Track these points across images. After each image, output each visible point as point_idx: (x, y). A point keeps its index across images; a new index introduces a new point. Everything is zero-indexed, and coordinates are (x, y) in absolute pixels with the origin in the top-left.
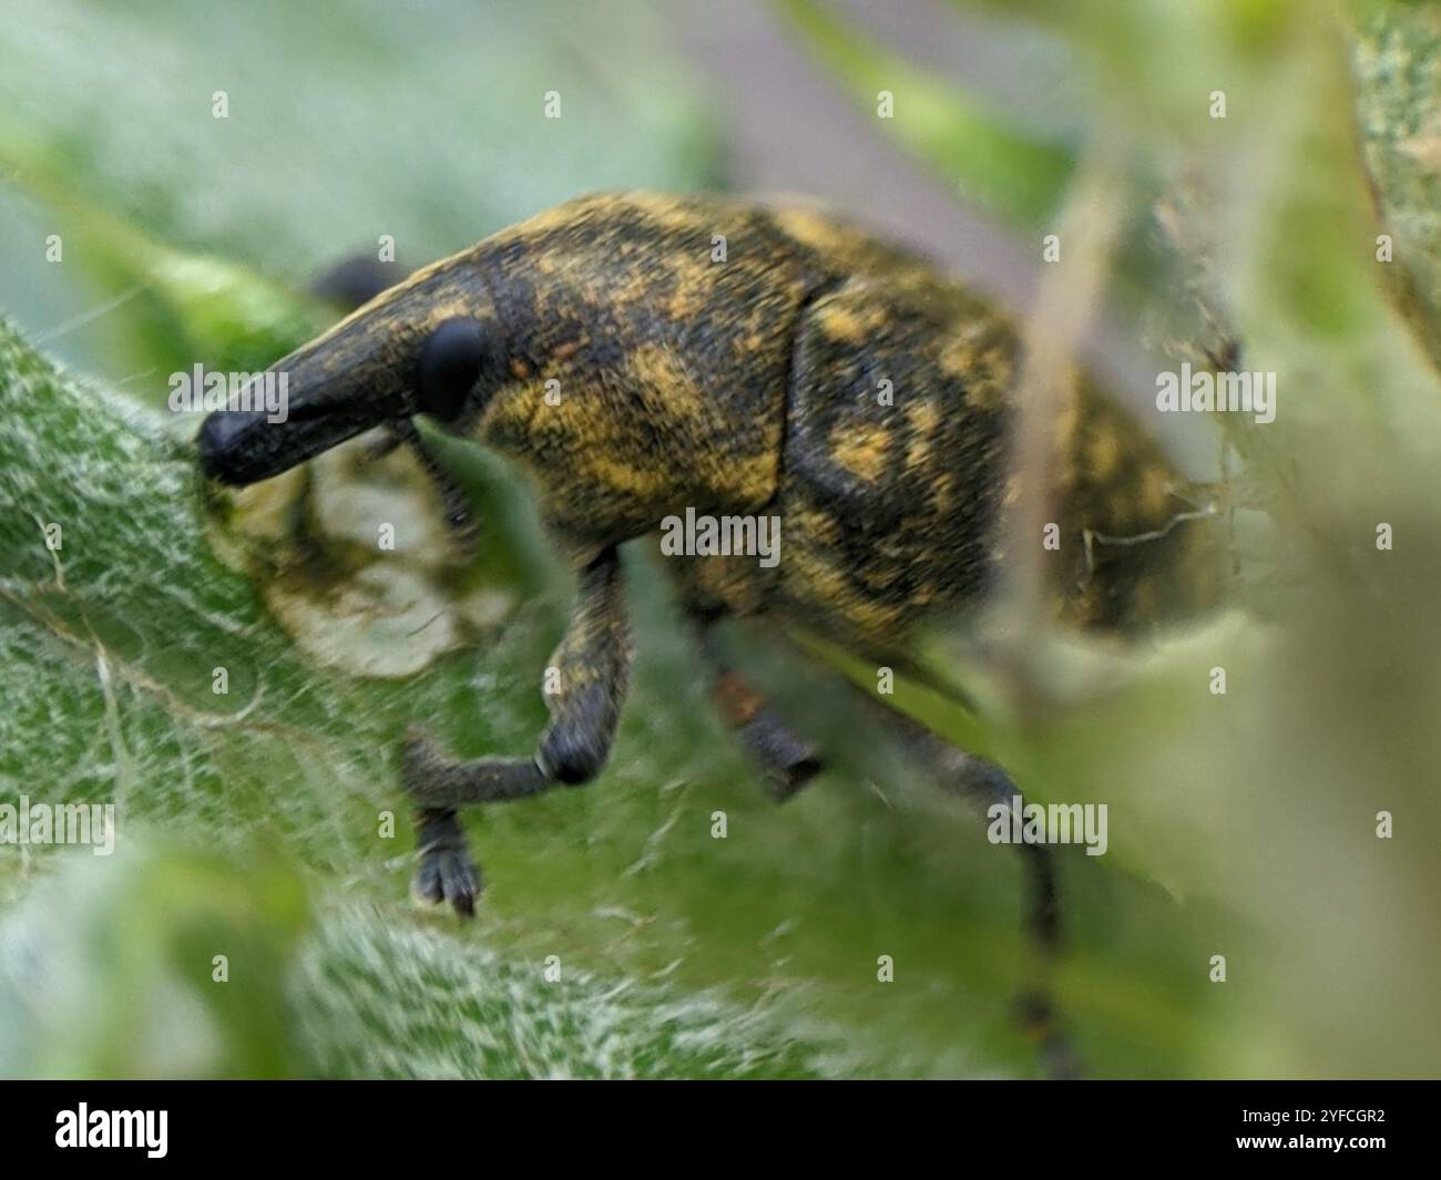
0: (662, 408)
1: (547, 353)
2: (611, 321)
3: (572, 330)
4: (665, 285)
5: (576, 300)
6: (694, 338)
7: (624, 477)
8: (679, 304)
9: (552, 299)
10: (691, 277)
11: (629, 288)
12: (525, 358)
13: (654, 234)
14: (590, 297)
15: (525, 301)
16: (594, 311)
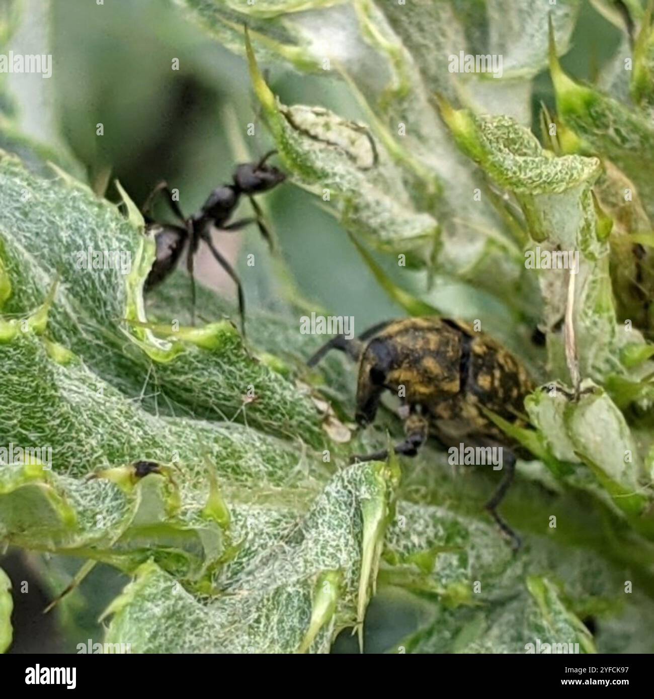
0: (431, 373)
1: (402, 362)
2: (417, 352)
3: (407, 356)
4: (427, 342)
5: (408, 349)
6: (438, 354)
7: (423, 389)
8: (432, 346)
9: (402, 348)
10: (433, 338)
11: (419, 344)
12: (397, 364)
13: (421, 329)
14: (411, 347)
15: (395, 349)
16: (412, 351)
